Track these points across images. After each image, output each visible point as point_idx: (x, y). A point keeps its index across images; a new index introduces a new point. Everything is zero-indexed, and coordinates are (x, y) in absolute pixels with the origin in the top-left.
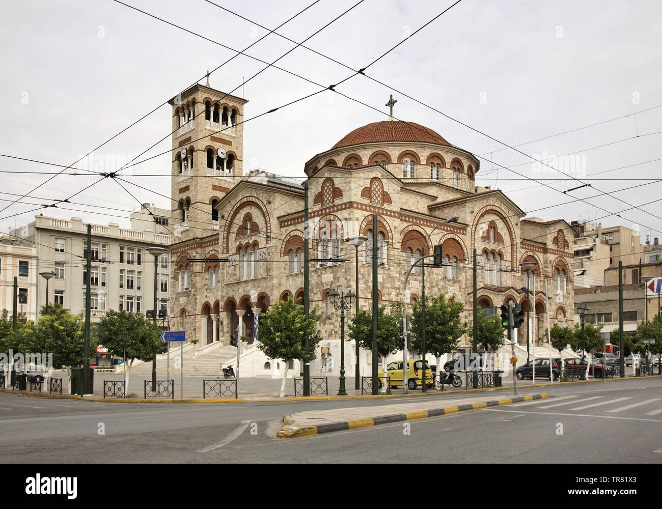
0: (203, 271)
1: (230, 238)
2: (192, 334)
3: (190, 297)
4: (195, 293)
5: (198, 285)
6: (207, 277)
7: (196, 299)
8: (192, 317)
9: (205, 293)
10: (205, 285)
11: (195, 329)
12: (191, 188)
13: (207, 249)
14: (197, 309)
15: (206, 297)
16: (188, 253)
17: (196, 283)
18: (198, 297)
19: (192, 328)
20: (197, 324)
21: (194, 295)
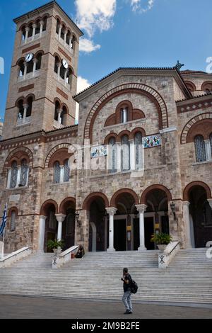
0: (46, 167)
1: (94, 128)
2: (25, 237)
3: (26, 194)
4: (35, 190)
5: (39, 181)
6: (52, 172)
7: (35, 196)
8: (28, 217)
9: (48, 190)
10: (48, 181)
11: (32, 232)
12: (35, 86)
13: (53, 143)
14: (37, 208)
15: (49, 194)
16: (27, 148)
17: (36, 178)
18: (38, 194)
19: (27, 230)
20: (35, 226)
21: (32, 192)
